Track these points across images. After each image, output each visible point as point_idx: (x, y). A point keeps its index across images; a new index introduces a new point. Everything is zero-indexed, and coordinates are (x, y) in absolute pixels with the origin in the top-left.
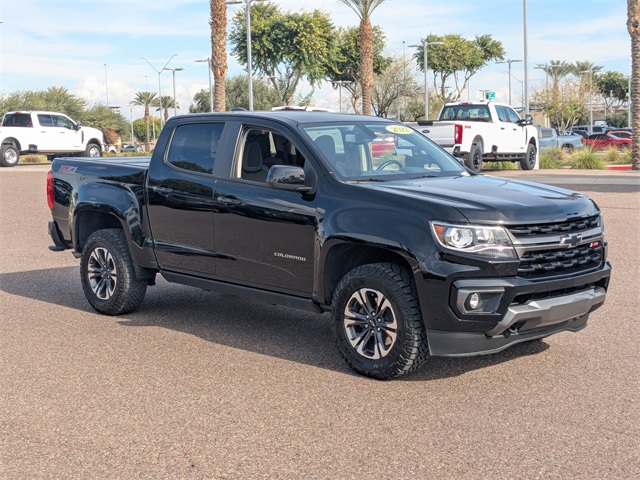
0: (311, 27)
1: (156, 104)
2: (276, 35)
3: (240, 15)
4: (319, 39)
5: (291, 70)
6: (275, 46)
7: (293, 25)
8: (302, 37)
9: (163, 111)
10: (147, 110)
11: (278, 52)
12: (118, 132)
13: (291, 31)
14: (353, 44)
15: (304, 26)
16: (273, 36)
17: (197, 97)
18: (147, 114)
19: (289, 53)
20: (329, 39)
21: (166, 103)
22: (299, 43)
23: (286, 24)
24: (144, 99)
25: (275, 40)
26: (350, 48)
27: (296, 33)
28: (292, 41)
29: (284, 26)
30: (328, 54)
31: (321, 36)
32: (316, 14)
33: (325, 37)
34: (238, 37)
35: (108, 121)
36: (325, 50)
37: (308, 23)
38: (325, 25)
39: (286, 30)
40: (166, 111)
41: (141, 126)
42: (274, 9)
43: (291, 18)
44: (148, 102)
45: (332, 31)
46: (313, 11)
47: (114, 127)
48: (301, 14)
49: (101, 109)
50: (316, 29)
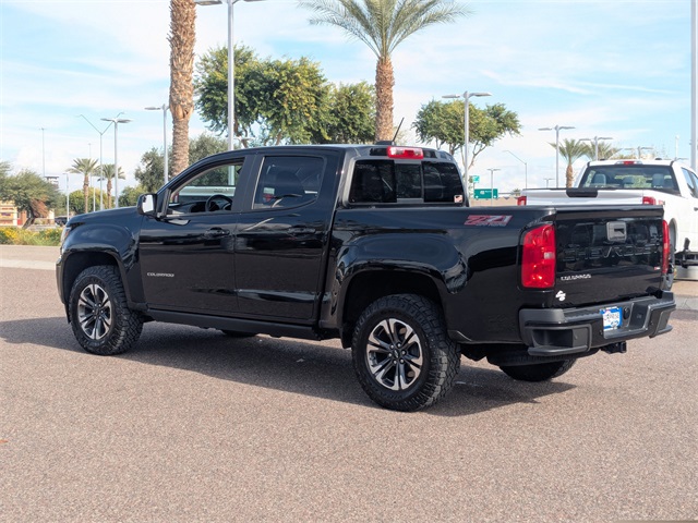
0: (296, 78)
1: (97, 173)
2: (252, 86)
3: (205, 60)
4: (306, 93)
5: (267, 132)
6: (249, 100)
7: (273, 74)
8: (284, 89)
9: (106, 182)
10: (86, 180)
11: (253, 108)
12: (48, 203)
13: (270, 82)
14: (346, 105)
15: (288, 75)
16: (247, 86)
17: (147, 157)
18: (86, 185)
19: (267, 110)
20: (319, 94)
21: (109, 172)
22: (281, 97)
23: (266, 73)
24: (84, 166)
25: (249, 92)
26: (342, 109)
27: (277, 85)
28: (272, 95)
29: (261, 75)
30: (317, 113)
31: (308, 90)
32: (303, 62)
33: (314, 91)
34: (203, 87)
35: (35, 189)
36: (313, 108)
37: (293, 72)
38: (313, 76)
39: (265, 80)
40: (109, 182)
41: (80, 198)
42: (249, 54)
43: (270, 66)
44: (88, 170)
45: (323, 85)
46: (299, 59)
47: (44, 198)
48: (283, 61)
49: (28, 176)
50: (302, 81)
